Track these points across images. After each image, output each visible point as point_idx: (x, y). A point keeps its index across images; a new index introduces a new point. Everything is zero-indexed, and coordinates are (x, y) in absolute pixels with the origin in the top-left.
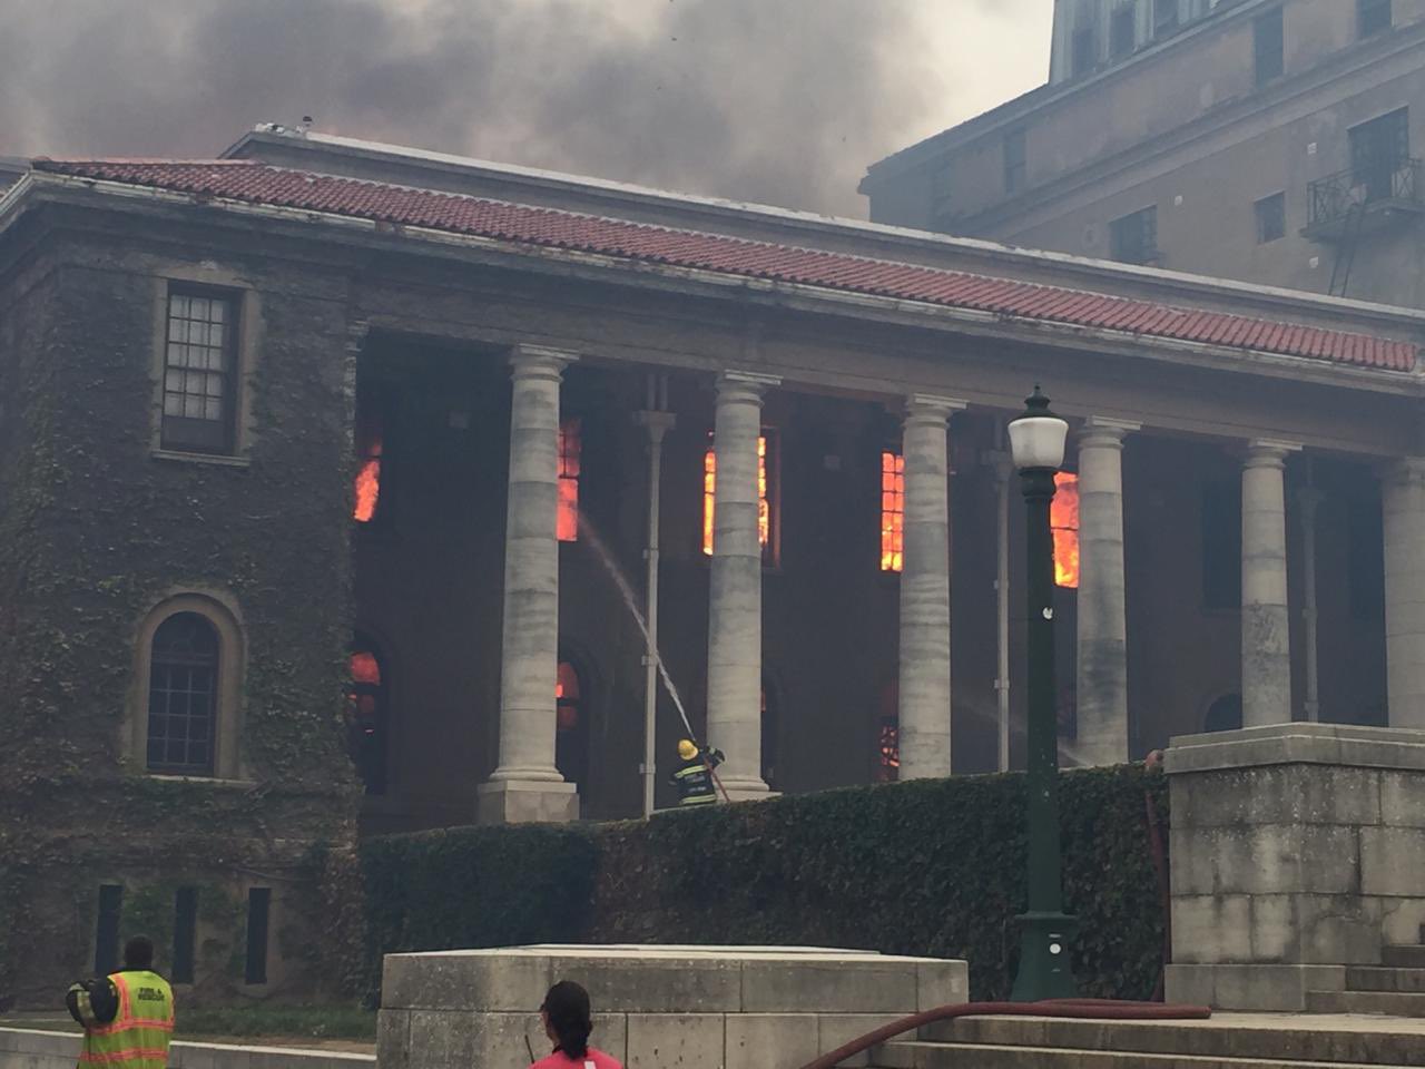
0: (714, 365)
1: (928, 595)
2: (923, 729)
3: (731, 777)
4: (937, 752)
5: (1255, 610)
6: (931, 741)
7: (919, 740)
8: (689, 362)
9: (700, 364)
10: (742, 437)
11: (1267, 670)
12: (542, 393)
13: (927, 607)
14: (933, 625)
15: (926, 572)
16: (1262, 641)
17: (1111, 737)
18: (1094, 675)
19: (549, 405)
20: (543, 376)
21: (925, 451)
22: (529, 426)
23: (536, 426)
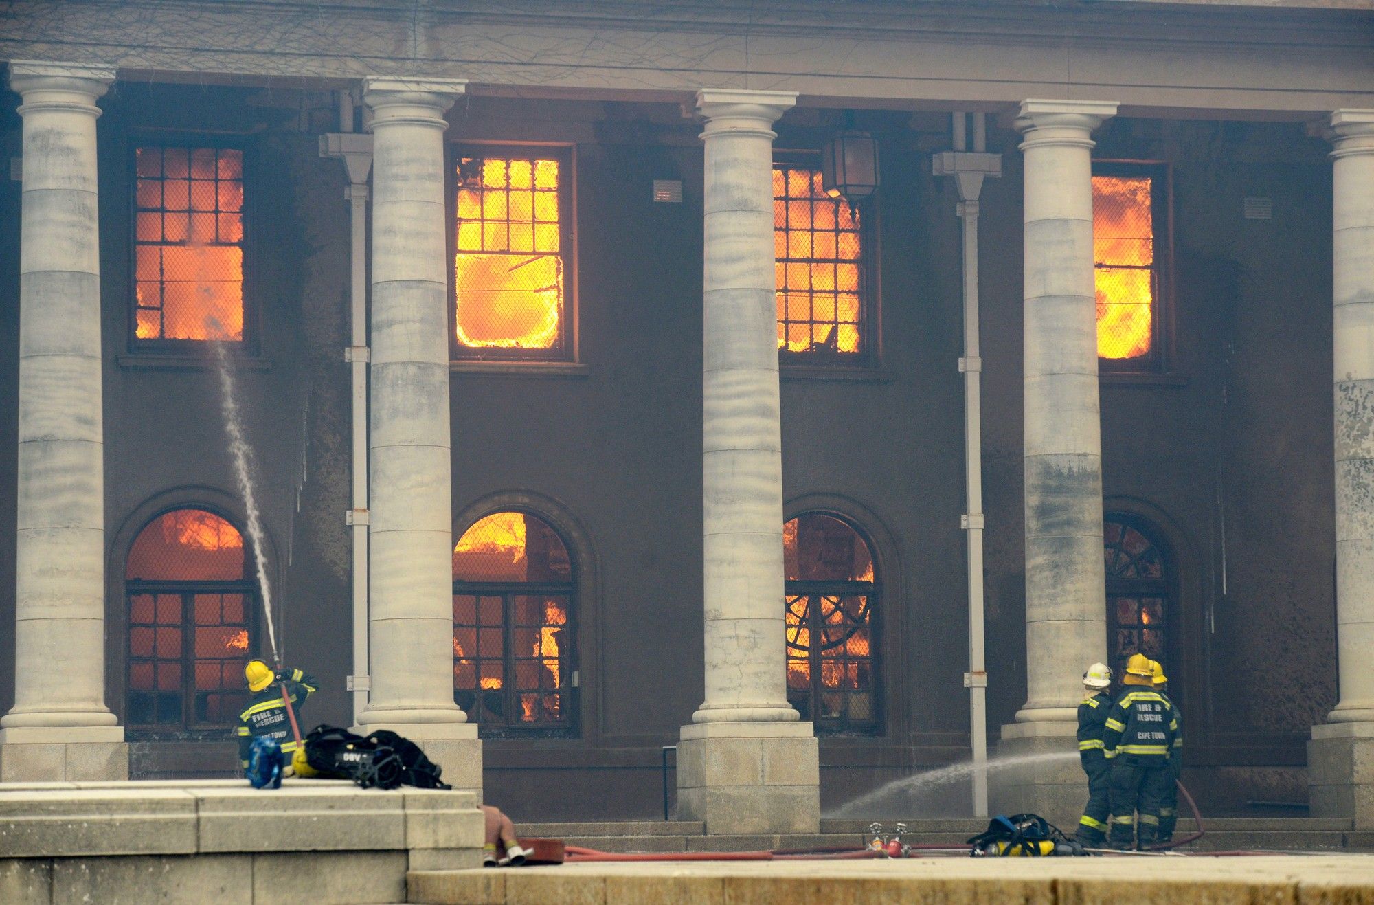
0: (353, 68)
1: (736, 403)
2: (729, 611)
3: (395, 703)
4: (755, 645)
5: (1346, 389)
6: (743, 632)
7: (725, 630)
8: (309, 68)
9: (330, 70)
10: (405, 178)
11: (1366, 486)
12: (59, 134)
13: (733, 423)
14: (745, 451)
15: (732, 367)
16: (1357, 439)
17: (1068, 608)
18: (1044, 511)
19: (69, 151)
20: (57, 108)
21: (730, 176)
22: (41, 186)
23: (50, 184)
